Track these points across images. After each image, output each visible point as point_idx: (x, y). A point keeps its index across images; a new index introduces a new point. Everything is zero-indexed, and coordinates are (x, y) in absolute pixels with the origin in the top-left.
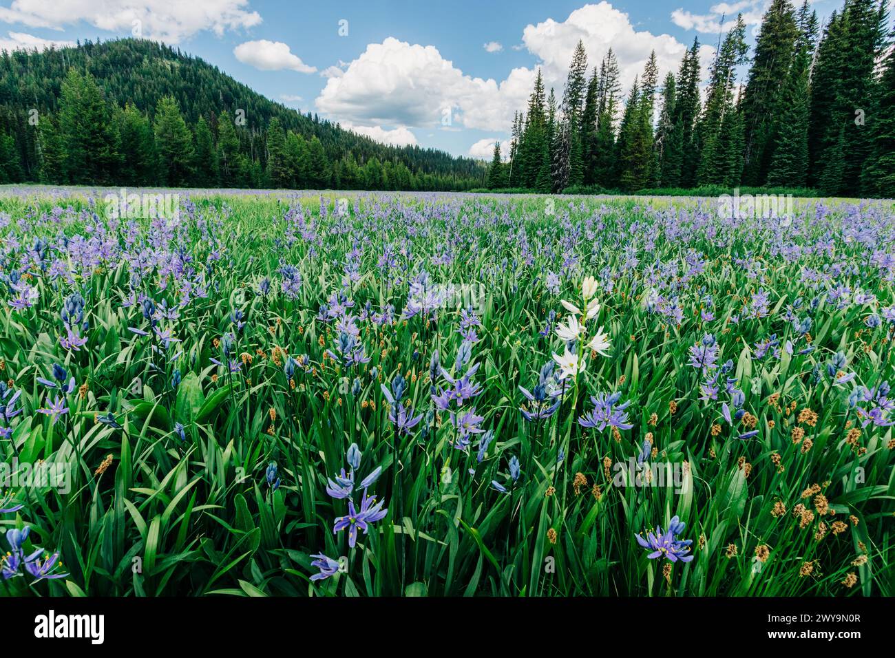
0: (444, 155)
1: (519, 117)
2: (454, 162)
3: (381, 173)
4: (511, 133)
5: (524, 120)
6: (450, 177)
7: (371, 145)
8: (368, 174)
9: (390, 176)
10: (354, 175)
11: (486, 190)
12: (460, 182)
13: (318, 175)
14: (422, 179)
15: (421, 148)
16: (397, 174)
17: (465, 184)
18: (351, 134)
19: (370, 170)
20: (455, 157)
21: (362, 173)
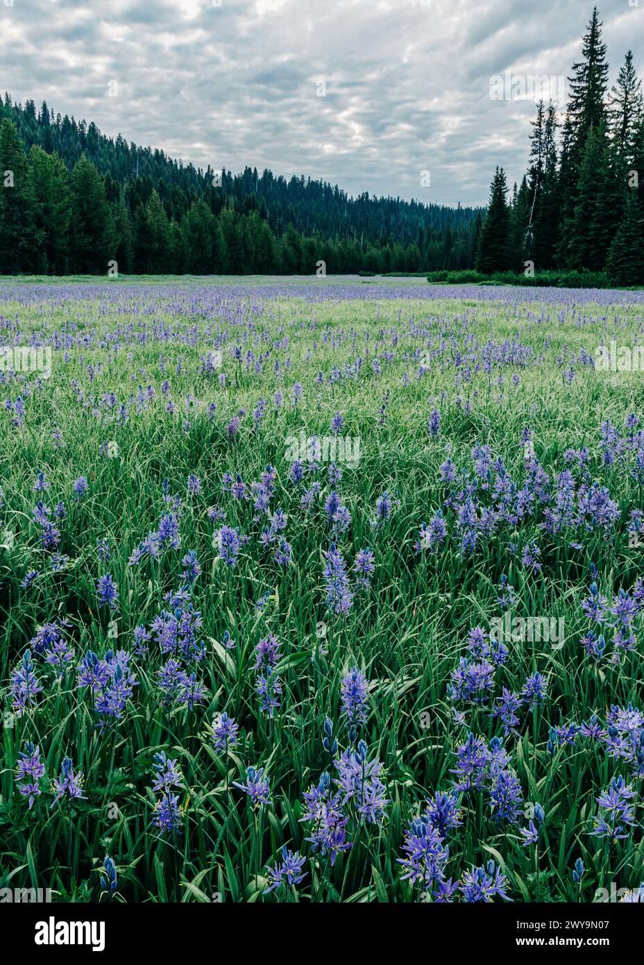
0: (328, 190)
1: (546, 116)
2: (352, 206)
3: (215, 236)
4: (530, 148)
5: (561, 119)
6: (352, 243)
7: (167, 172)
8: (190, 238)
9: (232, 239)
10: (161, 240)
11: (474, 273)
12: (374, 252)
13: (92, 243)
14: (296, 247)
15: (276, 176)
16: (245, 236)
17: (387, 256)
18: (121, 146)
19: (194, 228)
20: (353, 194)
21: (177, 235)
